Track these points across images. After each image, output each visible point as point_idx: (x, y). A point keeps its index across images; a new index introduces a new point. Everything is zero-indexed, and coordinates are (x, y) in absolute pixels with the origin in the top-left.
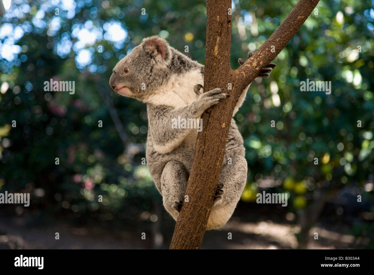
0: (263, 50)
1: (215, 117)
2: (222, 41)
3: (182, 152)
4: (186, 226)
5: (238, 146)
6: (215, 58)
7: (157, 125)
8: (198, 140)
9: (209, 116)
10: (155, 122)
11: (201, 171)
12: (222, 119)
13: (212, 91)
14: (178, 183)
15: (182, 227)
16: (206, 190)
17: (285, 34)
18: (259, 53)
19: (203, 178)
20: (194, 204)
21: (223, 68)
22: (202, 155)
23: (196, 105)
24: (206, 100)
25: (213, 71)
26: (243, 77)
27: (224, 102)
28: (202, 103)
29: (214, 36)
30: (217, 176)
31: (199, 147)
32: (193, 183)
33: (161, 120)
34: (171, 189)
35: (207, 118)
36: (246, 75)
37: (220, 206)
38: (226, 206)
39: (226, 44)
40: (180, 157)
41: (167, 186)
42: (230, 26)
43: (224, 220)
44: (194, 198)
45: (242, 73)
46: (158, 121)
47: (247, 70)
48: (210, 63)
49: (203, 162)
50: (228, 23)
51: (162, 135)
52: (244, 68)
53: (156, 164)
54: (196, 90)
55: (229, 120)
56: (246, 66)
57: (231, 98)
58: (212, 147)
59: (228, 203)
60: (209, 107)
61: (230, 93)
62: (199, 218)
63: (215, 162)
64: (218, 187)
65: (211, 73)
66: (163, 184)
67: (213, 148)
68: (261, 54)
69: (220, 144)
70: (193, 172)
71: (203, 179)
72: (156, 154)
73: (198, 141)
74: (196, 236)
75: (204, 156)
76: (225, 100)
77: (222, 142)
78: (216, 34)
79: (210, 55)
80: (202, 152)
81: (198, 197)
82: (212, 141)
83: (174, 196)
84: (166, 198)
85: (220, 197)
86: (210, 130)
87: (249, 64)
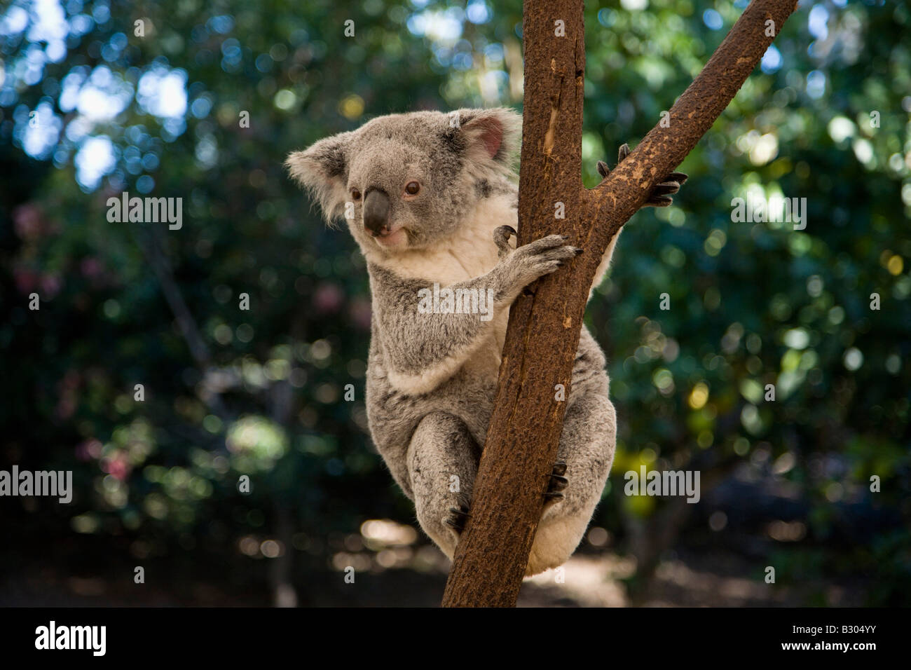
0: (658, 140)
1: (549, 303)
2: (564, 120)
3: (458, 392)
4: (479, 566)
5: (596, 374)
6: (546, 161)
7: (400, 327)
8: (506, 359)
9: (534, 301)
10: (395, 318)
11: (516, 435)
12: (565, 308)
13: (541, 242)
14: (453, 464)
15: (470, 568)
16: (528, 479)
17: (709, 101)
18: (647, 149)
19: (520, 452)
20: (498, 514)
21: (566, 184)
22: (518, 397)
23: (502, 277)
24: (526, 263)
25: (543, 192)
26: (612, 206)
27: (569, 266)
28: (517, 272)
29: (544, 109)
30: (552, 446)
31: (509, 376)
32: (494, 464)
33: (411, 314)
34: (438, 480)
35: (528, 305)
36: (619, 201)
37: (557, 517)
38: (570, 517)
39: (573, 127)
40: (453, 404)
41: (426, 473)
42: (581, 83)
43: (564, 552)
44: (499, 499)
45: (610, 197)
46: (405, 317)
47: (622, 188)
48: (535, 174)
49: (520, 412)
50: (576, 77)
51: (415, 350)
52: (614, 184)
53: (397, 425)
54: (500, 238)
55: (580, 309)
56: (618, 180)
57: (585, 257)
58: (542, 376)
59: (575, 510)
60: (535, 279)
61: (583, 245)
62: (512, 547)
63: (549, 411)
64: (555, 471)
65: (536, 198)
66: (415, 468)
67: (543, 378)
68: (652, 150)
69: (559, 369)
70: (494, 435)
71: (520, 454)
72: (395, 399)
73: (506, 362)
74: (502, 591)
75: (521, 396)
76: (570, 262)
77: (564, 363)
78: (549, 104)
79: (535, 153)
80: (516, 388)
81: (507, 498)
82: (541, 360)
83: (445, 497)
84: (426, 503)
85: (560, 496)
86: (536, 335)
87: (623, 174)
